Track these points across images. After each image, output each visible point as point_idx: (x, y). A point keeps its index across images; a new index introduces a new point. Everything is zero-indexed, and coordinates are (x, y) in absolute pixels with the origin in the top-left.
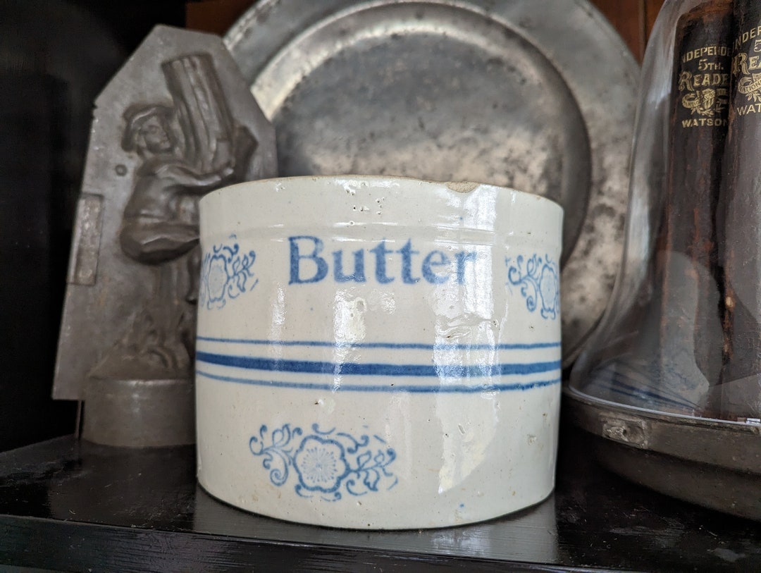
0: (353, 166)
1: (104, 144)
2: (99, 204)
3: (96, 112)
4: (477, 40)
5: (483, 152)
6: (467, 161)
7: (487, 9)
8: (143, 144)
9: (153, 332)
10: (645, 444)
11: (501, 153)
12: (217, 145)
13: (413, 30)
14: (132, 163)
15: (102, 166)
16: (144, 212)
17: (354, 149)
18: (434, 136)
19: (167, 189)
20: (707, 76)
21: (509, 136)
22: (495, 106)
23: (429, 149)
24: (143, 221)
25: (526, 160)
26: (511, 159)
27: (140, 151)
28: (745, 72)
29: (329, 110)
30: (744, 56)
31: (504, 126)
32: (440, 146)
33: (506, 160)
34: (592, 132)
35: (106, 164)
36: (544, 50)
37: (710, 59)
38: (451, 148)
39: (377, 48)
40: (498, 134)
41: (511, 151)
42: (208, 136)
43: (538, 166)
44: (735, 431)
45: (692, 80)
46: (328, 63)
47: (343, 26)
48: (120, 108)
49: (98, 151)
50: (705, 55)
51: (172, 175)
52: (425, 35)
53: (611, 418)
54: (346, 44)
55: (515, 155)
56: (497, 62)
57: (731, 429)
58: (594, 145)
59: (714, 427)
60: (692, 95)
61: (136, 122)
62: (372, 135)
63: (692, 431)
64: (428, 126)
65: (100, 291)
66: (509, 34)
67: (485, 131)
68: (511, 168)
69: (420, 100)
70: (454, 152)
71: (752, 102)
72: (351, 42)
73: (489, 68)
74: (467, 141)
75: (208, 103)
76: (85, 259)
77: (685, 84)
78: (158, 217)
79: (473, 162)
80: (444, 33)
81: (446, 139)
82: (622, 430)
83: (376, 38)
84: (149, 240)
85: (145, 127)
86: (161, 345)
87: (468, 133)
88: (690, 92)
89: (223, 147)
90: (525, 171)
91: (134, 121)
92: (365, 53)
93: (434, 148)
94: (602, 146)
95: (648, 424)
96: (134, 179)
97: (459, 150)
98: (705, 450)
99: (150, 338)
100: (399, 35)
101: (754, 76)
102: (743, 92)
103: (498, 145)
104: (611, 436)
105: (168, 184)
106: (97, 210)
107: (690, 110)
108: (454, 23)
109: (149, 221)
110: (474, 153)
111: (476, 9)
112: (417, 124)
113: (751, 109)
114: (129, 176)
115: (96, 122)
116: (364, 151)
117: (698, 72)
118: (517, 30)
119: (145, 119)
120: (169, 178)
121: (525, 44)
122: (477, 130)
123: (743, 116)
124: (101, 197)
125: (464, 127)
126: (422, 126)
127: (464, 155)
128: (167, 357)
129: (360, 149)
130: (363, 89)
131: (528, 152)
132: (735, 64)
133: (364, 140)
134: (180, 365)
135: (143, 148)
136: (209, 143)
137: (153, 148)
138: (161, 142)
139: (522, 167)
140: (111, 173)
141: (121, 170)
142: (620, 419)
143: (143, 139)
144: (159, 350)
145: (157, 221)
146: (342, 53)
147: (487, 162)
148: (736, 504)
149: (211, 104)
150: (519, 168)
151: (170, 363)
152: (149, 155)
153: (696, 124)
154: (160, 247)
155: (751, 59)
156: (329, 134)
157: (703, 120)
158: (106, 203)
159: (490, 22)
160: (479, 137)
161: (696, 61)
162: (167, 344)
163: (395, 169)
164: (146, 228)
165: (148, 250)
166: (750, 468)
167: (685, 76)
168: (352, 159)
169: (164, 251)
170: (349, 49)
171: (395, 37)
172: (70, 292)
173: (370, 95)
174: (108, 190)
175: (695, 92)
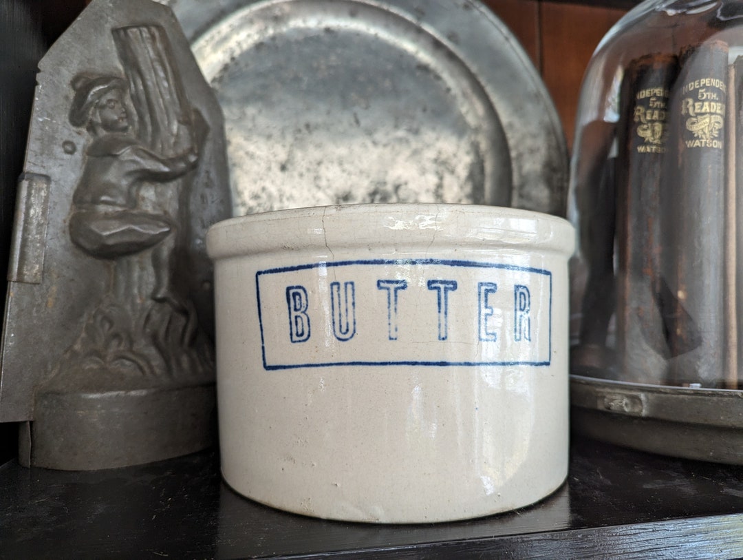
0: (289, 155)
1: (49, 115)
2: (45, 186)
3: (39, 77)
4: (408, 45)
5: (416, 152)
6: (401, 159)
7: (419, 19)
8: (98, 120)
9: (116, 336)
10: (644, 413)
11: (430, 154)
12: (178, 129)
13: (346, 26)
14: (83, 139)
15: (48, 141)
16: (104, 198)
17: (289, 139)
18: (369, 132)
19: (129, 174)
20: (656, 112)
21: (437, 139)
22: (424, 110)
23: (364, 146)
24: (102, 209)
25: (454, 161)
26: (440, 160)
27: (92, 128)
28: (691, 113)
29: (261, 97)
30: (691, 101)
31: (434, 129)
32: (375, 143)
33: (435, 161)
34: (512, 142)
35: (52, 139)
36: (468, 63)
37: (658, 99)
38: (385, 146)
39: (310, 39)
40: (428, 135)
41: (440, 153)
42: (168, 116)
43: (464, 169)
44: (726, 396)
45: (645, 114)
46: (259, 46)
47: (277, 12)
48: (67, 74)
49: (42, 122)
50: (655, 95)
51: (138, 159)
52: (358, 34)
53: (609, 393)
54: (278, 31)
55: (443, 157)
56: (424, 68)
57: (722, 396)
58: (513, 154)
59: (708, 395)
60: (645, 126)
61: (95, 93)
62: (308, 126)
63: (686, 399)
64: (363, 123)
65: (47, 289)
66: (437, 45)
67: (416, 132)
68: (441, 169)
69: (353, 96)
70: (388, 150)
71: (697, 138)
72: (284, 29)
73: (418, 73)
74: (400, 140)
75: (168, 80)
76: (31, 253)
77: (639, 116)
78: (120, 206)
79: (406, 161)
80: (376, 35)
81: (379, 136)
82: (624, 402)
83: (309, 29)
84: (111, 231)
85: (104, 101)
86: (131, 350)
87: (401, 133)
88: (644, 124)
89: (184, 131)
90: (452, 172)
91: (92, 93)
92: (297, 42)
93: (369, 144)
94: (520, 156)
95: (647, 397)
96: (84, 159)
97: (393, 148)
98: (698, 413)
99: (114, 343)
100: (332, 29)
101: (699, 117)
102: (690, 130)
103: (428, 146)
104: (613, 408)
105: (133, 167)
106: (43, 194)
107: (643, 139)
108: (387, 27)
109: (110, 209)
110: (406, 152)
111: (409, 17)
112: (352, 120)
113: (697, 143)
114: (78, 155)
115: (39, 89)
116: (299, 142)
117: (648, 108)
118: (445, 42)
119: (104, 92)
120: (134, 162)
121: (451, 56)
122: (409, 130)
123: (691, 149)
124: (47, 178)
125: (396, 127)
126: (357, 122)
127: (398, 154)
128: (142, 363)
129: (296, 139)
130: (297, 79)
131: (455, 155)
132: (683, 106)
133: (299, 131)
134: (158, 371)
135: (98, 124)
136: (170, 123)
137: (108, 125)
138: (119, 119)
139: (450, 168)
140: (58, 150)
141: (69, 148)
142: (619, 394)
143: (98, 114)
144: (130, 355)
145: (119, 209)
146: (273, 38)
147: (420, 162)
148: (714, 453)
149: (171, 82)
150: (447, 169)
151: (146, 369)
152: (102, 133)
153: (649, 150)
154: (127, 239)
155: (696, 104)
156: (262, 121)
157: (654, 148)
158: (53, 185)
159: (420, 31)
160: (411, 137)
161: (648, 99)
162: (135, 348)
163: (332, 162)
164: (107, 216)
165: (111, 242)
166: (735, 424)
167: (639, 110)
168: (287, 149)
169: (131, 244)
170: (282, 36)
171: (328, 30)
172: (13, 291)
173: (304, 86)
174: (55, 171)
175: (647, 124)
